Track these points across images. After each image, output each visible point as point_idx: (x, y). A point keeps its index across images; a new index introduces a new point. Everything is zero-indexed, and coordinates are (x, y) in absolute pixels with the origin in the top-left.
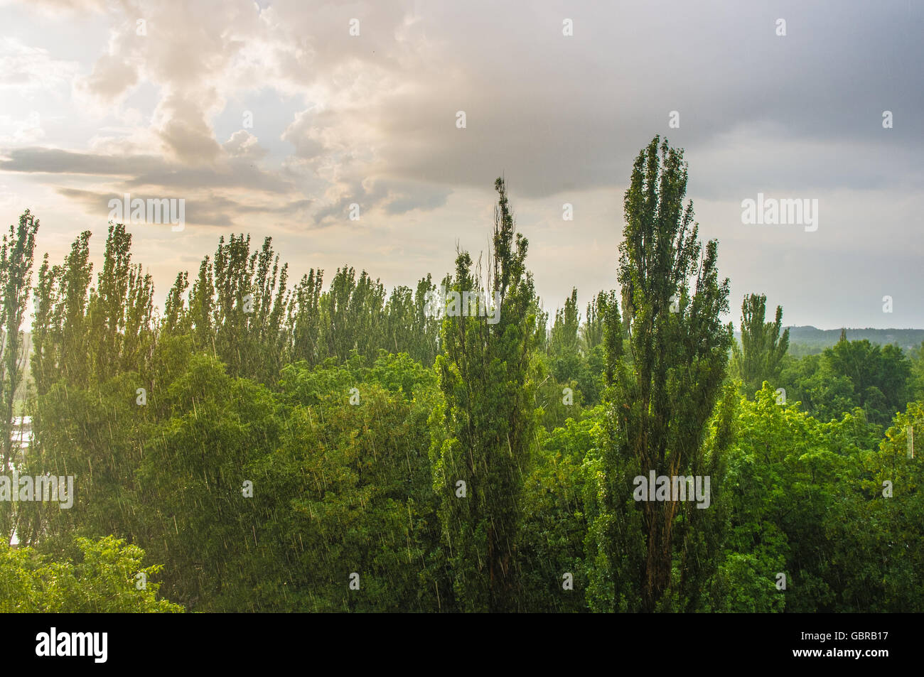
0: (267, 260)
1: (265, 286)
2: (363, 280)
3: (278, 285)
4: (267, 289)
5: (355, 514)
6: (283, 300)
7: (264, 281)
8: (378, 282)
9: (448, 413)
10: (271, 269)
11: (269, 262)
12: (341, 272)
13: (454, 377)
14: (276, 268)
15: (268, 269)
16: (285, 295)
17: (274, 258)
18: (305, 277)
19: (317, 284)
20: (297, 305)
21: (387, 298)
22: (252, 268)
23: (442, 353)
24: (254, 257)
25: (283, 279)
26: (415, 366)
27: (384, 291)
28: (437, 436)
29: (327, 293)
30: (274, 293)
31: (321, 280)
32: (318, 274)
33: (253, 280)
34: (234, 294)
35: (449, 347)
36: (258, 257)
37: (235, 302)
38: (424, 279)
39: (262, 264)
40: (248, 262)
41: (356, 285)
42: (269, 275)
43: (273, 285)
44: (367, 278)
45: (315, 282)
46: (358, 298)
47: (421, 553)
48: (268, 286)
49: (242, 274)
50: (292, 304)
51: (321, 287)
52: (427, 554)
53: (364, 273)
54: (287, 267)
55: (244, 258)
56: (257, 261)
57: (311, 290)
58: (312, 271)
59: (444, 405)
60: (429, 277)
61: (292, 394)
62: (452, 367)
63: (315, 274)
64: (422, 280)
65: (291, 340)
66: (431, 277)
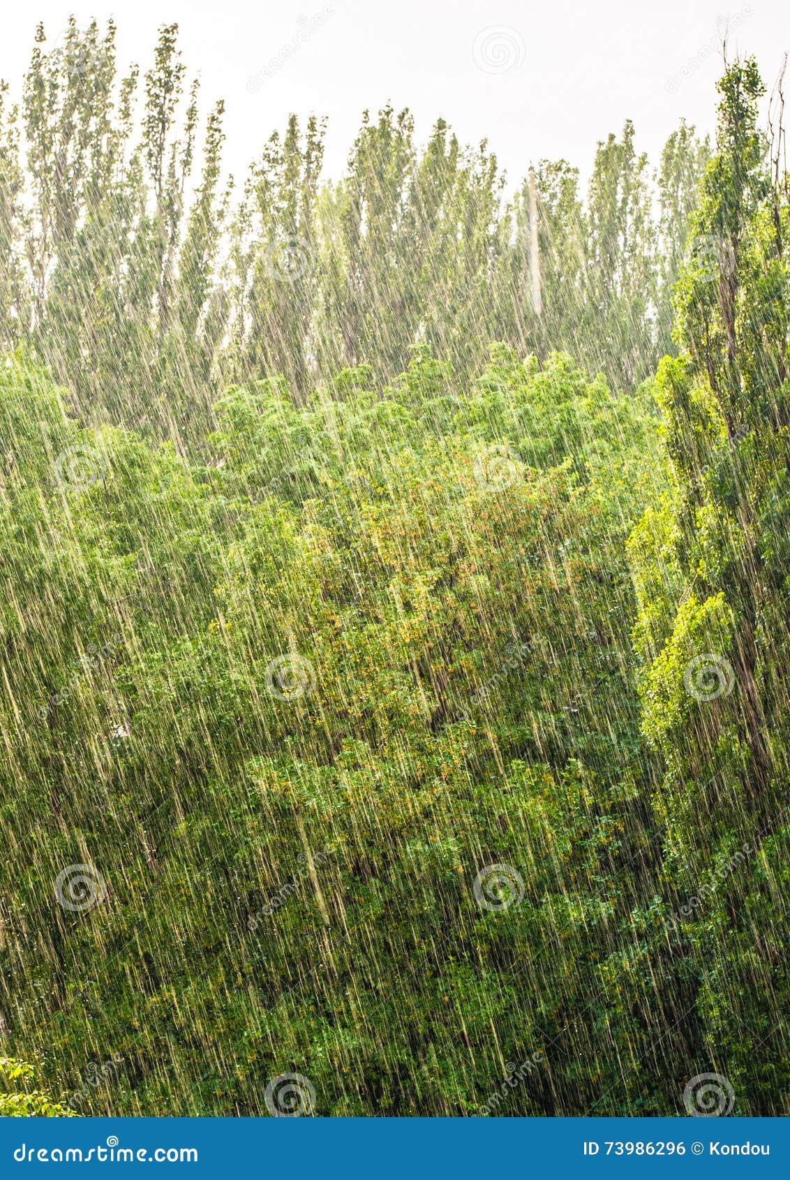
0: (168, 90)
1: (165, 170)
2: (436, 147)
3: (199, 161)
4: (172, 175)
5: (425, 797)
6: (215, 206)
7: (160, 153)
8: (482, 147)
9: (687, 522)
10: (179, 117)
11: (173, 95)
12: (375, 122)
13: (705, 420)
14: (192, 112)
15: (172, 117)
16: (219, 188)
17: (186, 83)
18: (274, 137)
19: (308, 156)
20: (257, 218)
21: (507, 195)
22: (126, 114)
23: (674, 352)
24: (130, 84)
25: (213, 147)
26: (590, 389)
27: (498, 174)
28: (654, 591)
29: (335, 185)
30: (192, 183)
31: (319, 147)
32: (312, 127)
33: (128, 148)
34: (80, 189)
35: (692, 337)
36: (141, 82)
37: (83, 211)
38: (612, 137)
39: (154, 101)
40: (115, 96)
41: (420, 159)
42: (175, 133)
43: (186, 163)
44: (448, 138)
45: (304, 151)
46: (428, 198)
47: (605, 909)
48: (172, 166)
49: (99, 132)
50: (244, 215)
51: (319, 167)
52: (622, 912)
53: (441, 125)
54: (220, 111)
55: (102, 87)
56: (140, 96)
57: (292, 175)
58: (293, 122)
59: (674, 499)
60: (629, 132)
61: (250, 468)
62: (700, 391)
63: (303, 128)
64: (606, 140)
65: (241, 317)
66: (632, 132)
